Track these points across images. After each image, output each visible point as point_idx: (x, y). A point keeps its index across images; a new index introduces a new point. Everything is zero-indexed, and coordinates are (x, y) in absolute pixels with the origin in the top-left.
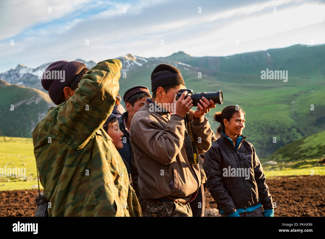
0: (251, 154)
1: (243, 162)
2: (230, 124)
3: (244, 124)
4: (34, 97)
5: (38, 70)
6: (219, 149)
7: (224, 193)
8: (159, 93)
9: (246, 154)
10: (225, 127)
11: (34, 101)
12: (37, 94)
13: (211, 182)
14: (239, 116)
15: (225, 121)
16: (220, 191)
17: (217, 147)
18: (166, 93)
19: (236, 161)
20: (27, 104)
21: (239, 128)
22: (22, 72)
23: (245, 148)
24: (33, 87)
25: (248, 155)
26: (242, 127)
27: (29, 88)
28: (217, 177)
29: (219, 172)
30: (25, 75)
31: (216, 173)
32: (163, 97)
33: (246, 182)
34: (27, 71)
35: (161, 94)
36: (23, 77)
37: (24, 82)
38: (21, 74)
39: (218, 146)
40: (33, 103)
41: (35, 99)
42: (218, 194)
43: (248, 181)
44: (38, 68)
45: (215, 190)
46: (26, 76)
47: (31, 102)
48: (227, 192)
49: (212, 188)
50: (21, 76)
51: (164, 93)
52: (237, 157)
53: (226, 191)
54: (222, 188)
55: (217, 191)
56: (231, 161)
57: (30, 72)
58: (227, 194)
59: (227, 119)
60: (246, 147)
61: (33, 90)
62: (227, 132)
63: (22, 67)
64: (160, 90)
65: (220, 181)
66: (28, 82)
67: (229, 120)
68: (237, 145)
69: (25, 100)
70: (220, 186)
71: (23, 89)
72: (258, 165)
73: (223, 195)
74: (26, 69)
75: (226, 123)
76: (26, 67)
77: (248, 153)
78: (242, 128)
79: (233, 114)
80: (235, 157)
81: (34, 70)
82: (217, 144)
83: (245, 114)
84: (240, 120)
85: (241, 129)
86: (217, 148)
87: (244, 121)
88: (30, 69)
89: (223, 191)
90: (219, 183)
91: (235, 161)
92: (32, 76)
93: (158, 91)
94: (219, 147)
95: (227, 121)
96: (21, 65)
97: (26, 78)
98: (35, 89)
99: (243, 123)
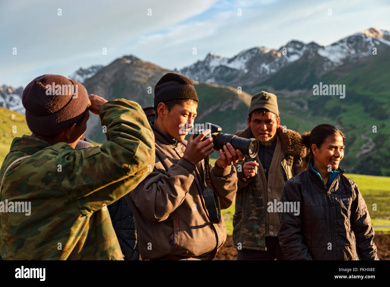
0: (350, 198)
1: (334, 208)
2: (320, 152)
3: (342, 154)
4: (230, 100)
5: (235, 59)
6: (299, 186)
7: (301, 252)
8: (160, 111)
9: (342, 196)
10: (314, 157)
11: (230, 105)
12: (234, 96)
13: (283, 235)
14: (334, 140)
15: (314, 147)
16: (295, 249)
17: (296, 183)
18: (169, 111)
19: (324, 206)
20: (222, 110)
21: (333, 158)
22: (214, 64)
23: (343, 188)
24: (229, 85)
25: (344, 198)
26: (338, 157)
27: (223, 87)
28: (292, 228)
29: (295, 220)
30: (217, 68)
31: (291, 221)
32: (166, 117)
33: (337, 237)
34: (220, 62)
35: (163, 112)
36: (214, 71)
37: (217, 79)
38: (212, 67)
39: (299, 182)
40: (229, 109)
41: (232, 103)
42: (292, 253)
43: (340, 237)
44: (235, 57)
45: (289, 247)
46: (219, 70)
47: (226, 107)
48: (306, 250)
49: (284, 244)
50: (212, 70)
51: (166, 112)
52: (326, 201)
53: (305, 248)
54: (299, 244)
55: (291, 248)
56: (315, 205)
57: (225, 63)
58: (306, 254)
59: (316, 145)
60: (345, 187)
61: (228, 89)
62: (317, 163)
63: (213, 57)
64: (161, 107)
65: (297, 233)
66: (222, 79)
67: (319, 146)
68: (329, 183)
69: (218, 105)
70: (297, 241)
71: (214, 88)
72: (364, 214)
73: (299, 255)
74: (219, 60)
75: (315, 151)
76: (218, 57)
77: (345, 195)
78: (339, 159)
79: (325, 138)
80: (324, 200)
81: (230, 61)
82: (299, 179)
83: (345, 137)
84: (336, 148)
85: (336, 160)
86: (297, 185)
87: (343, 147)
88: (223, 59)
89: (299, 249)
90: (296, 236)
91: (322, 207)
92: (227, 69)
93: (158, 109)
94: (300, 185)
95: (316, 147)
96: (212, 53)
97: (220, 72)
98: (232, 89)
99: (340, 151)
